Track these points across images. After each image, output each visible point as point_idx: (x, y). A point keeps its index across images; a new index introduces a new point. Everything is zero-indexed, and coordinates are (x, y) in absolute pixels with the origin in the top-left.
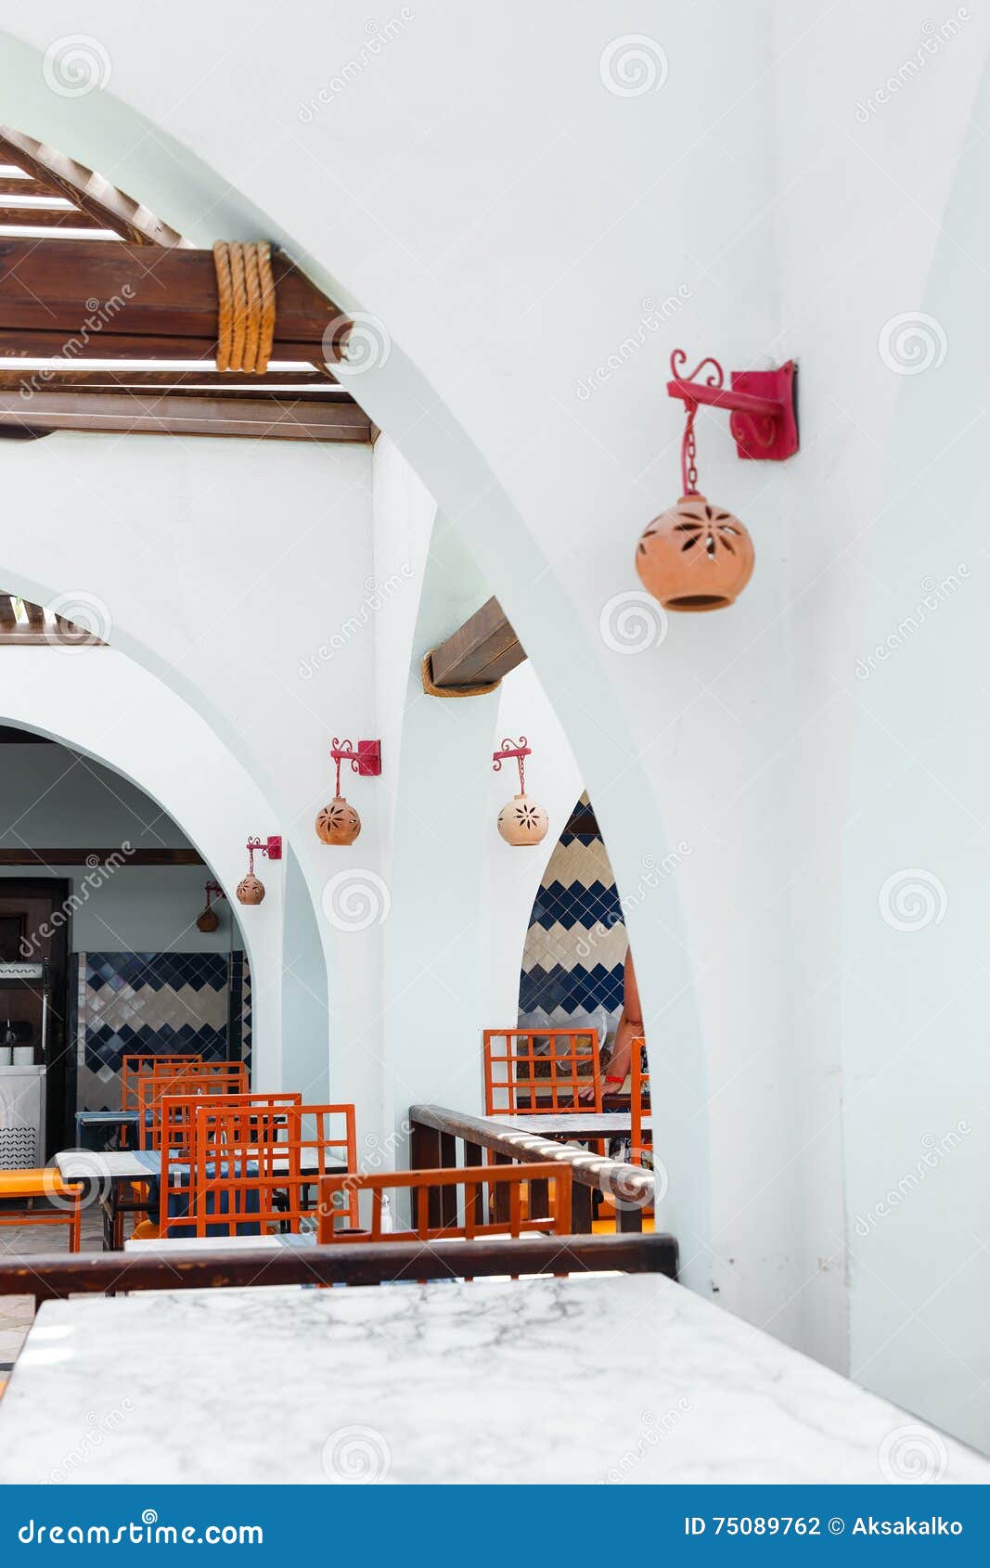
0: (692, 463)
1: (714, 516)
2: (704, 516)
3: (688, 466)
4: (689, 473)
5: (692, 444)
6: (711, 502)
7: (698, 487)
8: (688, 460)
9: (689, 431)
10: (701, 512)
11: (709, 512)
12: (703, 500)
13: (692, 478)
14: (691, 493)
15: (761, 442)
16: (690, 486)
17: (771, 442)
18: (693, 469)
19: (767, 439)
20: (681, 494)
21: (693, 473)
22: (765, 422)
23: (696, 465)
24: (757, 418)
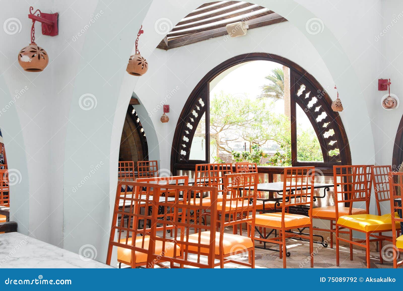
0: (34, 35)
1: (40, 50)
2: (37, 49)
3: (33, 36)
4: (33, 38)
5: (34, 31)
6: (38, 45)
7: (35, 41)
8: (33, 34)
9: (33, 27)
10: (36, 48)
11: (38, 48)
12: (36, 45)
13: (33, 39)
14: (33, 43)
15: (48, 31)
16: (33, 41)
17: (51, 31)
18: (34, 37)
19: (50, 31)
20: (30, 43)
21: (34, 38)
22: (50, 26)
23: (35, 36)
24: (48, 25)
